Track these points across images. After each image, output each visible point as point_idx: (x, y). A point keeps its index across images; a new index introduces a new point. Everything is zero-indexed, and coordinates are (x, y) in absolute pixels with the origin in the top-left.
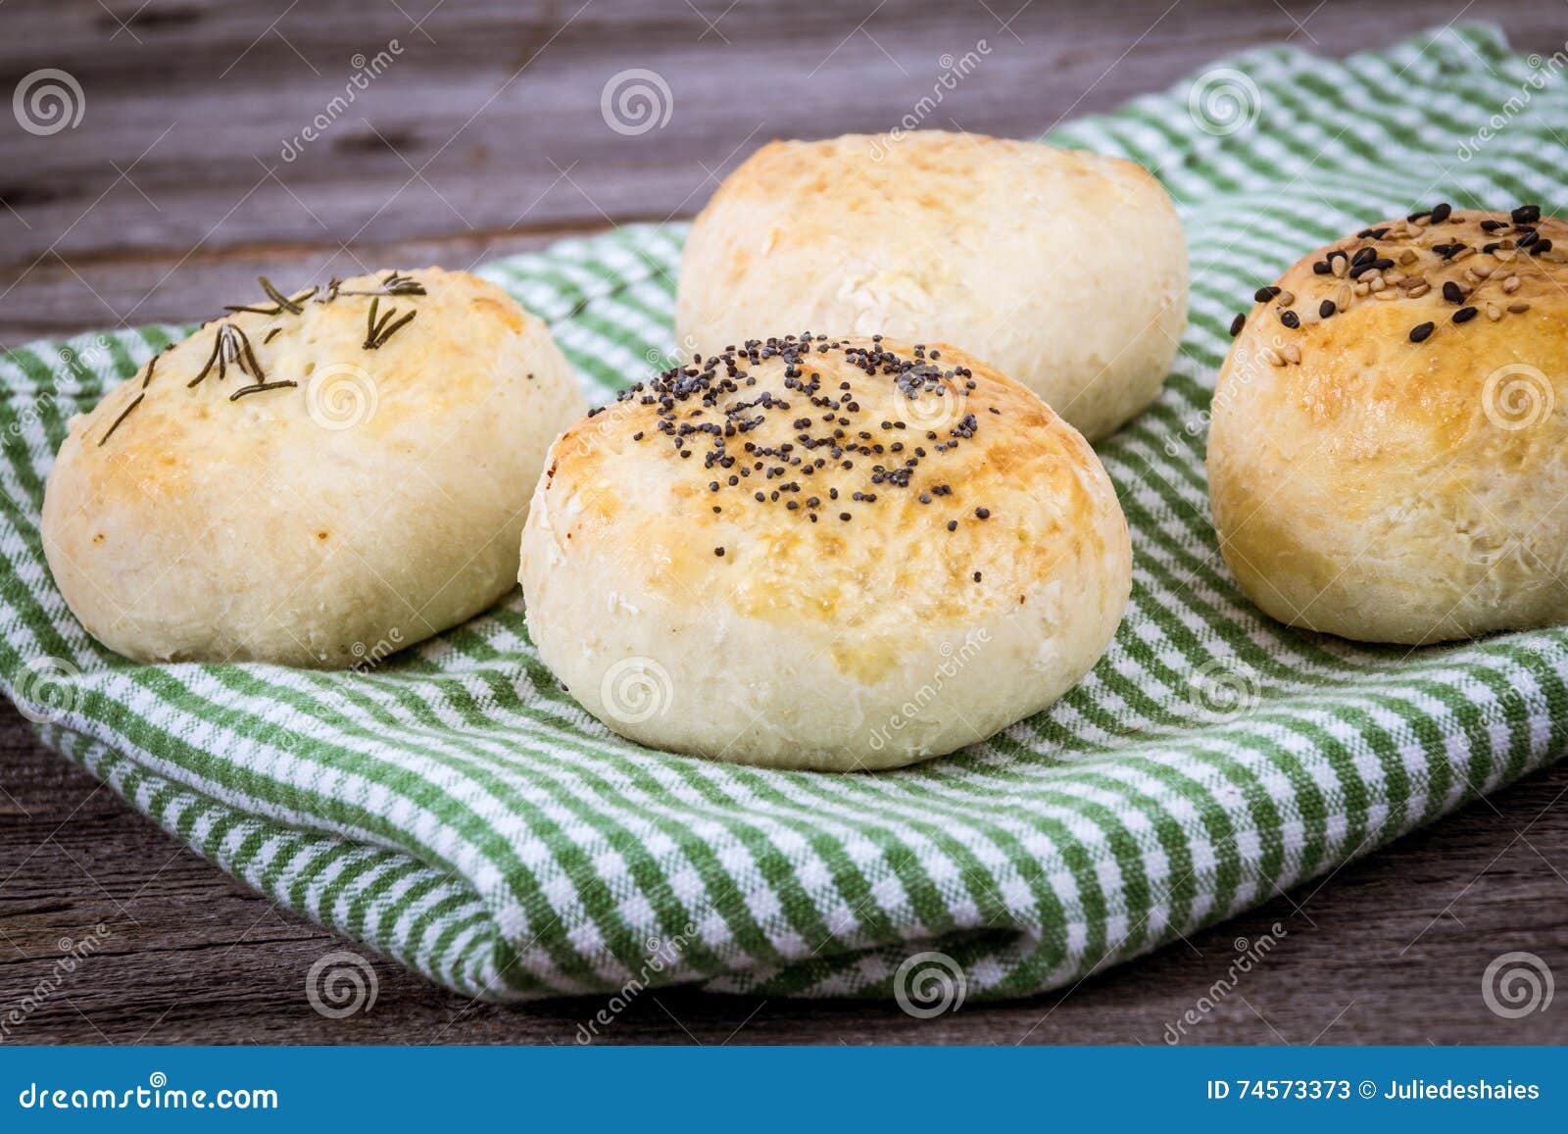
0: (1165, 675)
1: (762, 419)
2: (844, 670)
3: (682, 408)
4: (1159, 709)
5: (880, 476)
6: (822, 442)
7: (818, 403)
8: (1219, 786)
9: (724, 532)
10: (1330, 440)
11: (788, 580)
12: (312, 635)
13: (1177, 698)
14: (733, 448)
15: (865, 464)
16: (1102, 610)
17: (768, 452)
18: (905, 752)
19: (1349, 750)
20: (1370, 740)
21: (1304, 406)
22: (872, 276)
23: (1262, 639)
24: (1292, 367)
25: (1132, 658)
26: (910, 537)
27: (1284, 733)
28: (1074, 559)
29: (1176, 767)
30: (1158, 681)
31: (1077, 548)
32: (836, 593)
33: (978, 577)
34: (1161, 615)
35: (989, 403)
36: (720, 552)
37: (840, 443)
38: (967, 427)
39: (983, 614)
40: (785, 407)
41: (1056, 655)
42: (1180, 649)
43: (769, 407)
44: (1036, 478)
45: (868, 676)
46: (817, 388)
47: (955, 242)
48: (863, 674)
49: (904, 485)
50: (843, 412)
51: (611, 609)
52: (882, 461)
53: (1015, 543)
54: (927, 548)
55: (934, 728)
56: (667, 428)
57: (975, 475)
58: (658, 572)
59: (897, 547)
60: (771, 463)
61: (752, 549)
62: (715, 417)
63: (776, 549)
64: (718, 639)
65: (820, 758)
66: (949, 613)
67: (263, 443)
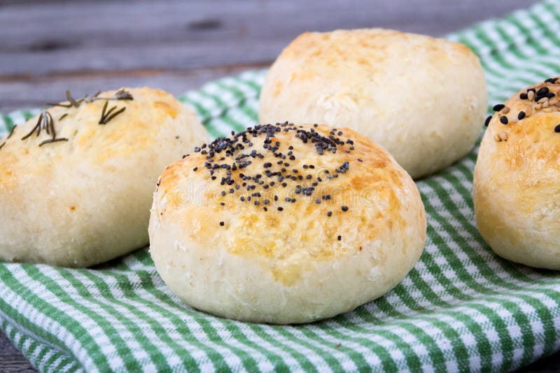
0: (444, 281)
1: (250, 163)
2: (276, 280)
3: (218, 156)
4: (437, 297)
5: (299, 191)
6: (275, 174)
7: (277, 156)
8: (440, 339)
9: (225, 215)
10: (517, 176)
11: (250, 237)
12: (69, 252)
13: (447, 292)
14: (235, 176)
15: (293, 184)
16: (405, 253)
17: (249, 178)
18: (309, 317)
19: (505, 323)
20: (516, 319)
21: (507, 160)
22: (332, 95)
23: (493, 265)
24: (503, 142)
25: (430, 273)
26: (310, 219)
27: (477, 314)
28: (388, 229)
29: (423, 329)
30: (440, 284)
31: (390, 224)
32: (273, 244)
33: (339, 238)
34: (447, 252)
35: (358, 156)
36: (222, 224)
37: (284, 175)
38: (344, 168)
39: (341, 255)
40: (262, 157)
41: (380, 274)
42: (454, 269)
43: (254, 157)
44: (373, 193)
45: (287, 282)
46: (277, 149)
47: (372, 80)
48: (285, 282)
49: (309, 194)
50: (287, 160)
51: (176, 248)
52: (302, 184)
53: (359, 222)
54: (316, 224)
55: (321, 307)
56: (208, 165)
57: (343, 191)
58: (195, 232)
59: (303, 223)
60: (250, 183)
61: (236, 222)
62: (230, 161)
63: (247, 223)
64: (220, 264)
65: (270, 318)
66: (325, 255)
67: (50, 166)
